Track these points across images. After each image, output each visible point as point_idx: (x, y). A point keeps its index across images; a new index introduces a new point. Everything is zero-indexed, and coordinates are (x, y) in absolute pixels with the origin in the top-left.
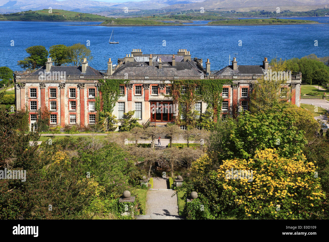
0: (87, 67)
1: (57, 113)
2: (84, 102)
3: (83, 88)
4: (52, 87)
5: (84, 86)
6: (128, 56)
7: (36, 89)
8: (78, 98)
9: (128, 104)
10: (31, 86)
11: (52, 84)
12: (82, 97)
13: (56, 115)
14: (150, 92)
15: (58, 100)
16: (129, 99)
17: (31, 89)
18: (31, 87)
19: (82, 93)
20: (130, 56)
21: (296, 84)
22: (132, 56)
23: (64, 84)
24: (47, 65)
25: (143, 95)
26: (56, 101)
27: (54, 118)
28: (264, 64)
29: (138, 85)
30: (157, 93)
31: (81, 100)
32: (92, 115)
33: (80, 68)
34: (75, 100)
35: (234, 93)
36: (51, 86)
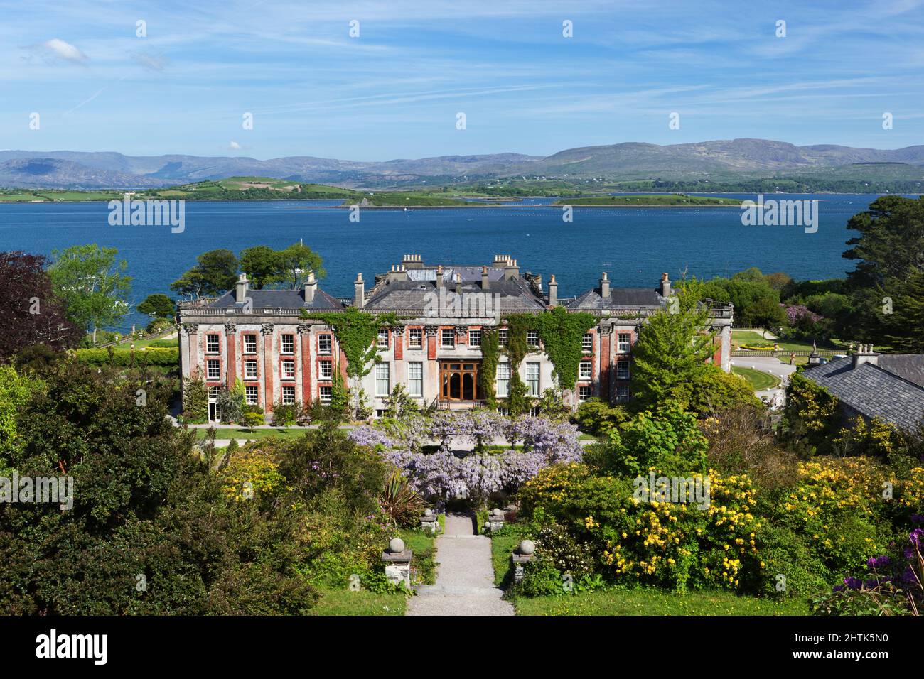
0: (315, 291)
1: (258, 384)
2: (309, 361)
3: (307, 333)
4: (248, 331)
5: (309, 330)
6: (396, 269)
7: (217, 336)
8: (299, 354)
9: (396, 366)
10: (209, 329)
11: (247, 325)
12: (305, 351)
13: (256, 388)
14: (437, 342)
15: (260, 357)
16: (398, 356)
17: (209, 336)
18: (209, 333)
19: (305, 344)
20: (398, 270)
21: (722, 327)
22: (403, 270)
23: (272, 325)
24: (239, 287)
25: (425, 348)
26: (256, 361)
27: (252, 393)
28: (661, 285)
29: (415, 327)
30: (453, 344)
31: (305, 357)
32: (326, 388)
33: (302, 294)
34: (292, 357)
35: (604, 344)
36: (246, 329)
